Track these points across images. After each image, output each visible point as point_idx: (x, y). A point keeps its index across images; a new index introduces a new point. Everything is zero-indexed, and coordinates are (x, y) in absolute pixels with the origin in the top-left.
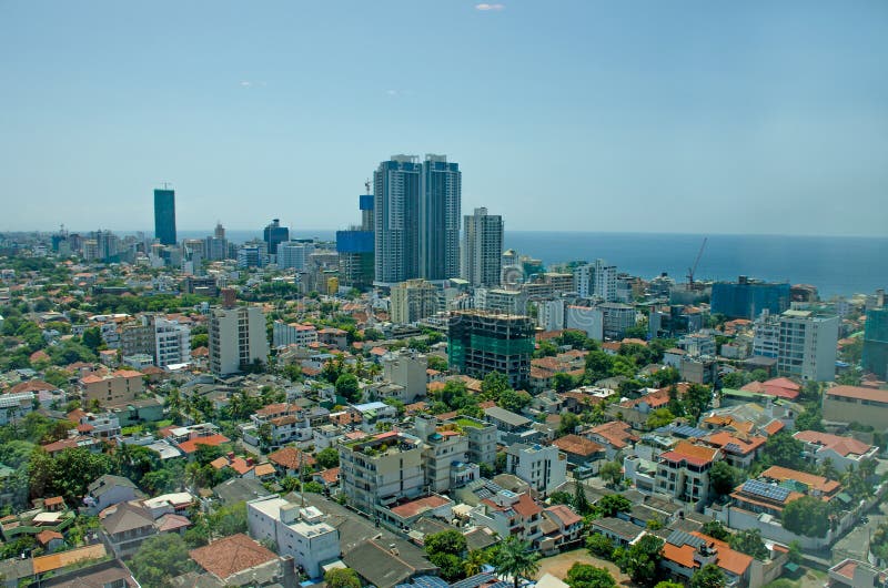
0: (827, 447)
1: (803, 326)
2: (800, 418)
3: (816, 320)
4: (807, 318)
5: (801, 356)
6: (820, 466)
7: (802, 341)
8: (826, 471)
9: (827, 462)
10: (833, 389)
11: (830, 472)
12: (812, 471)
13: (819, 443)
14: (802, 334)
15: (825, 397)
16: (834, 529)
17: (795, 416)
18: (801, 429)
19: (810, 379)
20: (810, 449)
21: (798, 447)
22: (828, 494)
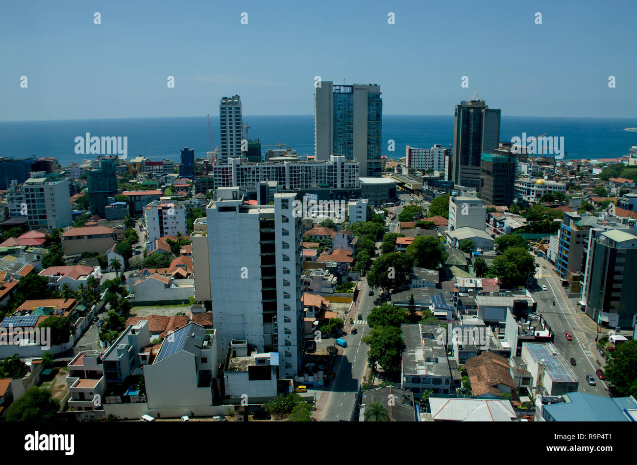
0: (64, 276)
1: (42, 190)
2: (45, 259)
3: (51, 184)
4: (44, 183)
5: (45, 211)
6: (62, 292)
7: (43, 201)
8: (66, 293)
9: (66, 287)
10: (70, 231)
11: (68, 293)
12: (56, 297)
13: (59, 274)
14: (43, 195)
15: (63, 239)
16: (74, 333)
17: (42, 258)
18: (46, 266)
19: (54, 227)
20: (54, 280)
21: (44, 281)
22: (68, 310)
